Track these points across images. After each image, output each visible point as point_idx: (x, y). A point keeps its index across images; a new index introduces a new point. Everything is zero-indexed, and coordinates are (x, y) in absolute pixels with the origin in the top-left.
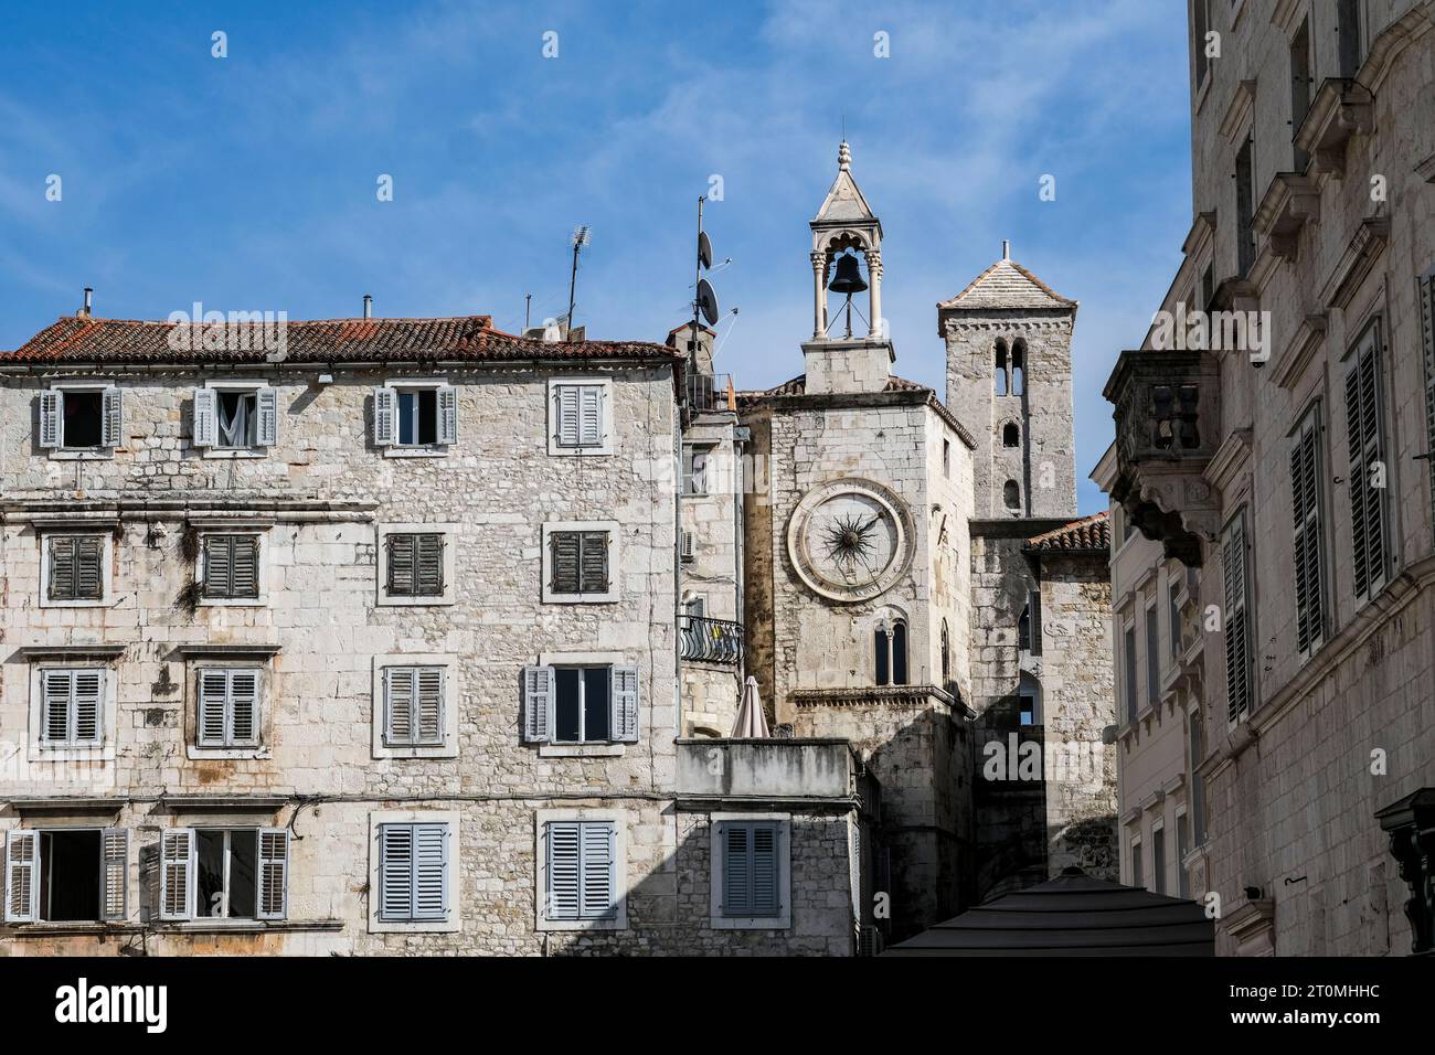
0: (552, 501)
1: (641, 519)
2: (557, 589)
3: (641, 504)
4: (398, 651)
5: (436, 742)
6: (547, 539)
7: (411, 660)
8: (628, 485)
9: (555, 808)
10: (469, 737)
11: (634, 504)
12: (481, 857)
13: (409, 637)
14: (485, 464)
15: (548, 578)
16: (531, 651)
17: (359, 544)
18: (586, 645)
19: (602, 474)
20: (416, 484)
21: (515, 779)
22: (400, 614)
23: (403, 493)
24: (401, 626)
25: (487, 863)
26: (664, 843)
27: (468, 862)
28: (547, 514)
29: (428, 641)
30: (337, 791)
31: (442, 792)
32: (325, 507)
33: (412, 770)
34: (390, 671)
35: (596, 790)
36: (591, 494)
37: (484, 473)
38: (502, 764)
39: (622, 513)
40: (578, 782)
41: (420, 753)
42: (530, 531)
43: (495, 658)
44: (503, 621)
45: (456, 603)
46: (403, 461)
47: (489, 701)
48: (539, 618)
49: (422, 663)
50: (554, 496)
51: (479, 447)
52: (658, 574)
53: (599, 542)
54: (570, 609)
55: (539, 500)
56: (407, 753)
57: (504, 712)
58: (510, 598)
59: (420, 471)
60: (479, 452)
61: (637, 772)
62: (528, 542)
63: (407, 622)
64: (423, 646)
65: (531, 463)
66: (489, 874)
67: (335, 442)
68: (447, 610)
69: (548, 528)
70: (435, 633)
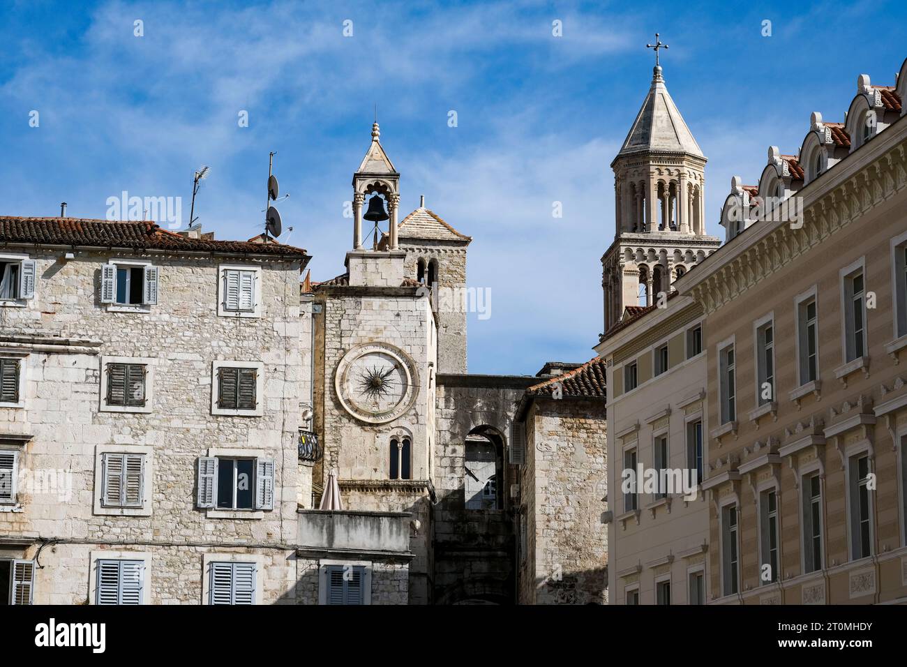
0: (219, 347)
1: (278, 361)
2: (221, 406)
3: (278, 352)
4: (113, 442)
5: (138, 505)
6: (216, 372)
7: (122, 449)
8: (269, 339)
9: (215, 552)
10: (159, 502)
11: (273, 352)
12: (165, 584)
13: (120, 433)
14: (175, 319)
15: (215, 398)
16: (203, 446)
17: (88, 369)
18: (239, 444)
19: (253, 330)
20: (128, 330)
21: (189, 532)
22: (115, 418)
23: (119, 336)
24: (115, 426)
25: (169, 588)
26: (288, 579)
27: (156, 588)
28: (216, 355)
29: (133, 437)
30: (68, 536)
31: (140, 539)
32: (67, 343)
33: (120, 523)
34: (107, 456)
35: (244, 541)
36: (245, 343)
37: (174, 325)
38: (181, 522)
39: (266, 357)
40: (232, 536)
41: (126, 512)
42: (205, 365)
43: (178, 450)
44: (184, 426)
45: (153, 412)
46: (119, 314)
47: (173, 478)
48: (208, 424)
49: (129, 451)
50: (221, 343)
51: (171, 307)
52: (289, 399)
53: (251, 375)
54: (229, 419)
55: (211, 345)
56: (117, 512)
57: (183, 486)
58: (190, 410)
59: (131, 322)
60: (171, 311)
61: (271, 530)
62: (203, 373)
63: (119, 423)
64: (131, 441)
65: (206, 320)
66: (171, 596)
67: (73, 299)
68: (147, 416)
69: (216, 366)
70: (138, 431)
